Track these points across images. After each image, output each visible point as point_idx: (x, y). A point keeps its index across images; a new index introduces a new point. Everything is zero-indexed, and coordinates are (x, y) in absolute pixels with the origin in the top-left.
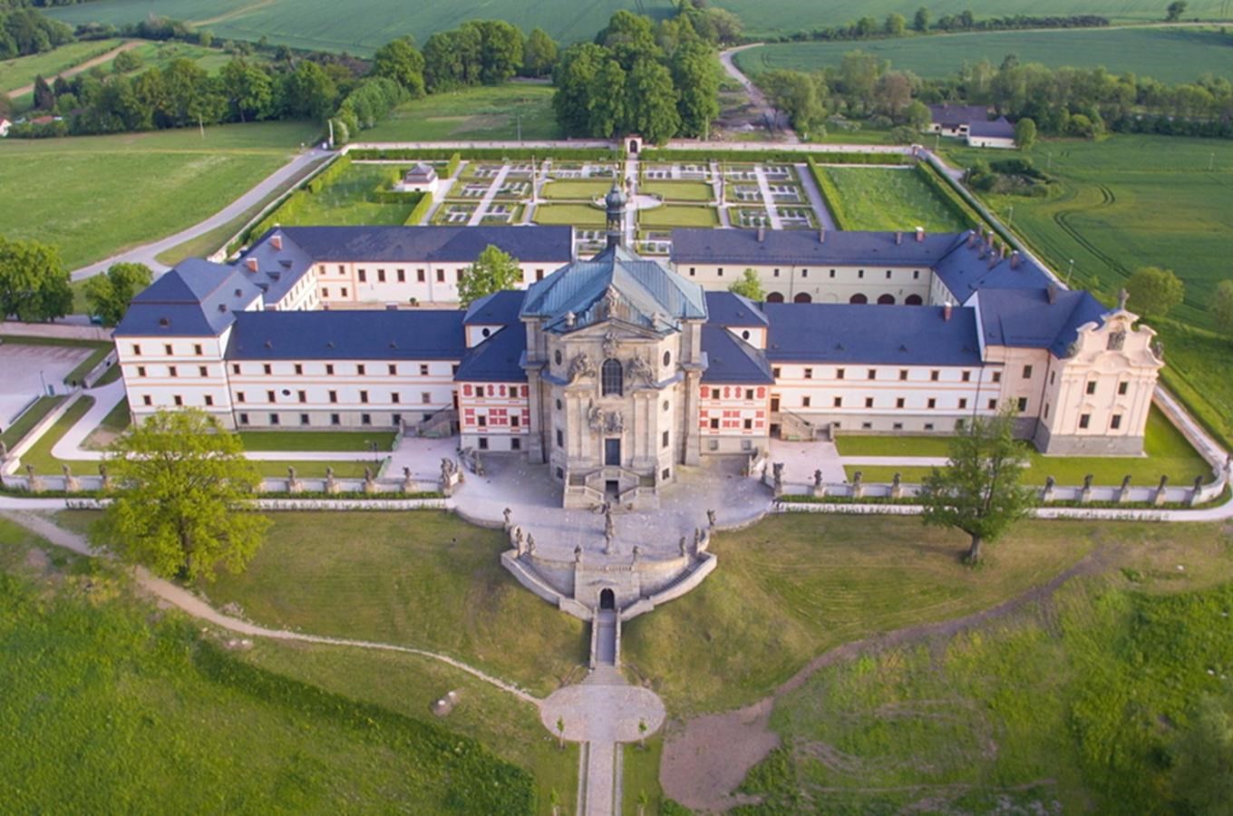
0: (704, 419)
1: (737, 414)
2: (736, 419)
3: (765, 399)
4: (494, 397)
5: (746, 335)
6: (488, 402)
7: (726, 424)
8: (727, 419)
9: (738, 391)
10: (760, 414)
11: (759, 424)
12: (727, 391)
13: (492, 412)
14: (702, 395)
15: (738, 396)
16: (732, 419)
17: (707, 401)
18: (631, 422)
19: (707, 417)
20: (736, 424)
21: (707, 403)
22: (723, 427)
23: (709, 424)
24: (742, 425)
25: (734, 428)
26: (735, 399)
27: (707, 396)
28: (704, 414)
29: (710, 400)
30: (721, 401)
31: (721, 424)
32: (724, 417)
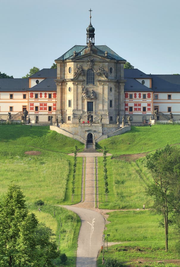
0: (126, 107)
1: (140, 105)
2: (139, 107)
3: (151, 98)
4: (42, 98)
5: (143, 82)
6: (39, 100)
7: (136, 109)
8: (136, 107)
9: (140, 95)
10: (149, 105)
11: (149, 109)
12: (135, 95)
13: (41, 105)
14: (125, 97)
15: (140, 97)
16: (138, 107)
17: (127, 99)
18: (98, 95)
19: (128, 106)
20: (140, 109)
21: (127, 100)
22: (134, 111)
23: (129, 109)
24: (142, 109)
25: (139, 111)
26: (139, 98)
27: (127, 97)
28: (126, 105)
29: (128, 99)
30: (133, 99)
31: (133, 109)
32: (134, 106)
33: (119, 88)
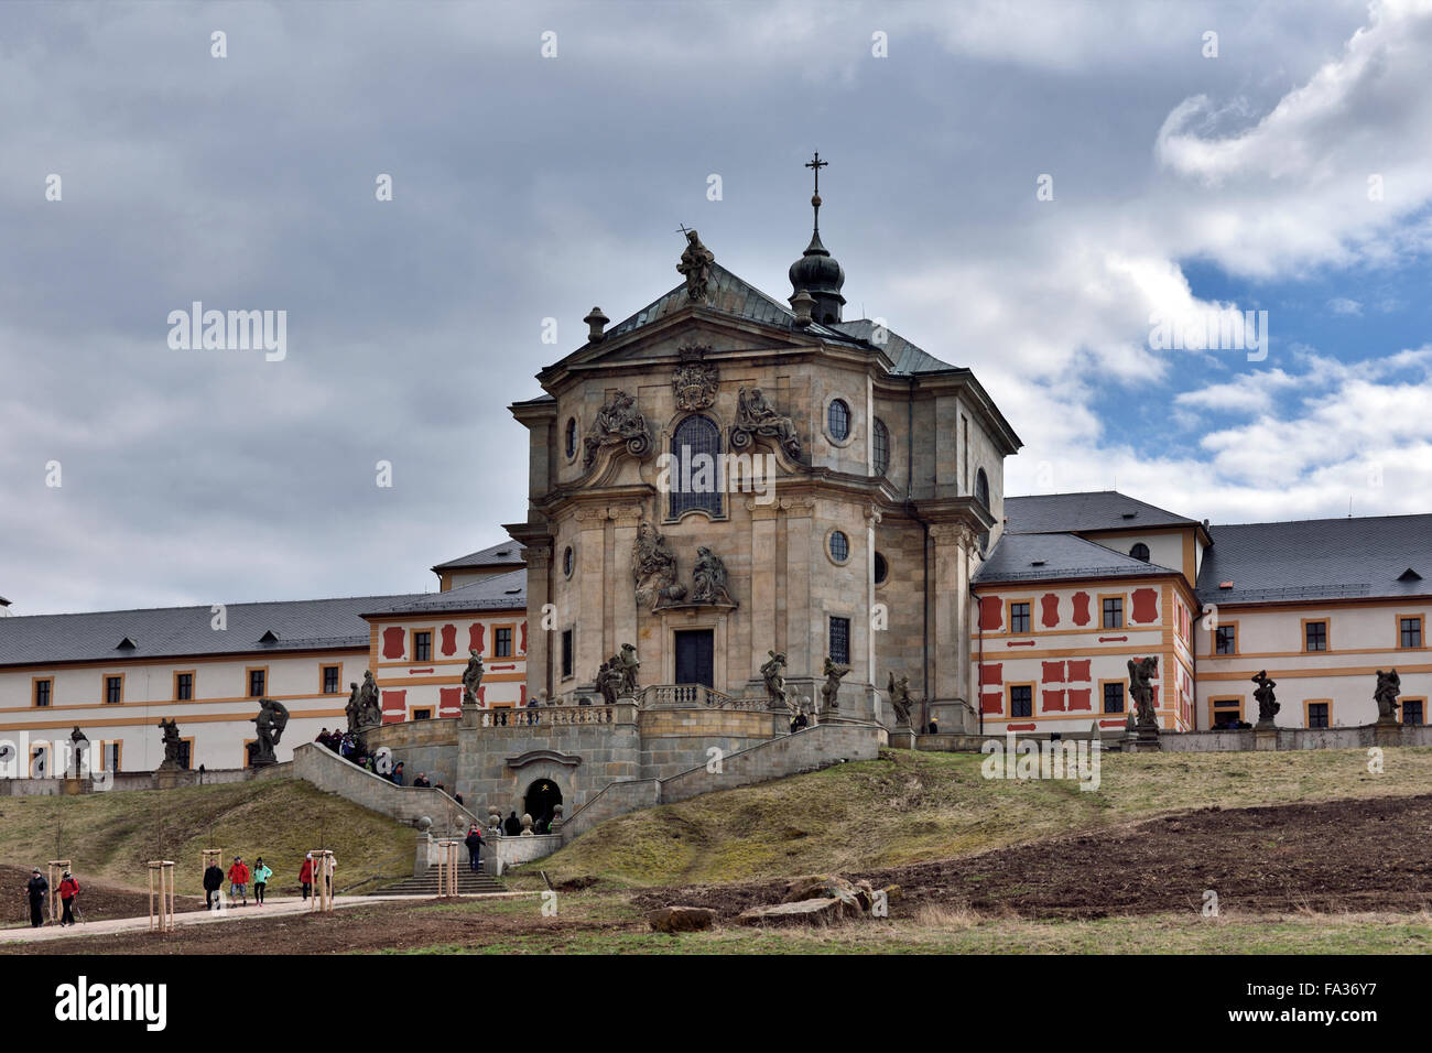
0: (989, 689)
1: (1081, 671)
2: (1080, 685)
3: (1158, 623)
4: (455, 656)
6: (439, 671)
7: (1053, 701)
8: (1054, 686)
9: (1081, 602)
12: (1051, 605)
13: (449, 698)
14: (983, 624)
15: (1081, 617)
16: (1067, 686)
17: (996, 637)
18: (743, 584)
19: (1000, 682)
20: (1080, 700)
21: (994, 645)
22: (1044, 710)
23: (1005, 702)
24: (1096, 700)
25: (1076, 712)
26: (1074, 626)
27: (996, 623)
28: (990, 674)
29: (1003, 636)
30: (1035, 634)
31: (1038, 701)
32: (1044, 681)
33: (930, 554)
